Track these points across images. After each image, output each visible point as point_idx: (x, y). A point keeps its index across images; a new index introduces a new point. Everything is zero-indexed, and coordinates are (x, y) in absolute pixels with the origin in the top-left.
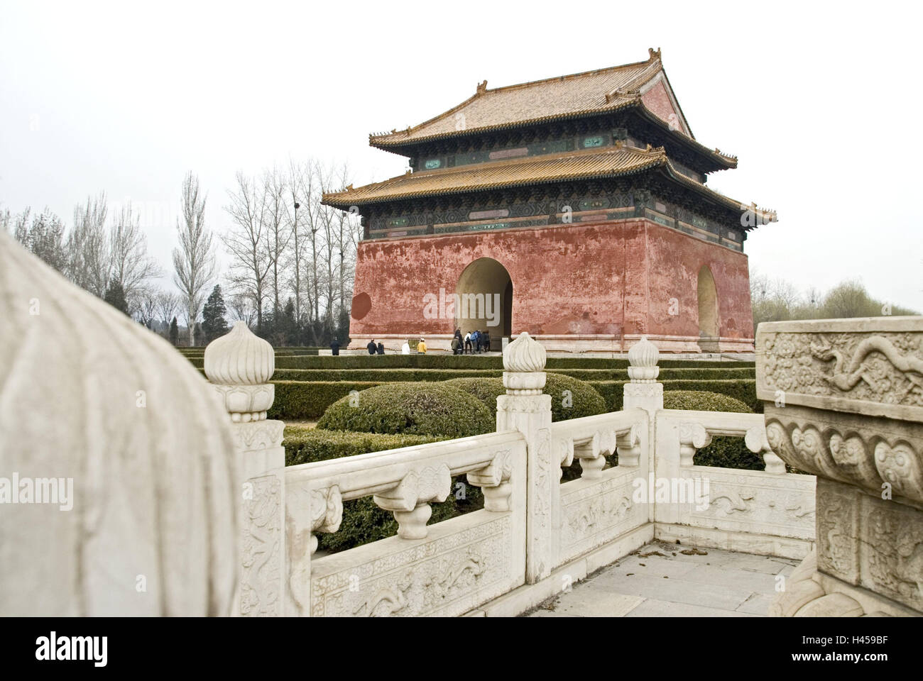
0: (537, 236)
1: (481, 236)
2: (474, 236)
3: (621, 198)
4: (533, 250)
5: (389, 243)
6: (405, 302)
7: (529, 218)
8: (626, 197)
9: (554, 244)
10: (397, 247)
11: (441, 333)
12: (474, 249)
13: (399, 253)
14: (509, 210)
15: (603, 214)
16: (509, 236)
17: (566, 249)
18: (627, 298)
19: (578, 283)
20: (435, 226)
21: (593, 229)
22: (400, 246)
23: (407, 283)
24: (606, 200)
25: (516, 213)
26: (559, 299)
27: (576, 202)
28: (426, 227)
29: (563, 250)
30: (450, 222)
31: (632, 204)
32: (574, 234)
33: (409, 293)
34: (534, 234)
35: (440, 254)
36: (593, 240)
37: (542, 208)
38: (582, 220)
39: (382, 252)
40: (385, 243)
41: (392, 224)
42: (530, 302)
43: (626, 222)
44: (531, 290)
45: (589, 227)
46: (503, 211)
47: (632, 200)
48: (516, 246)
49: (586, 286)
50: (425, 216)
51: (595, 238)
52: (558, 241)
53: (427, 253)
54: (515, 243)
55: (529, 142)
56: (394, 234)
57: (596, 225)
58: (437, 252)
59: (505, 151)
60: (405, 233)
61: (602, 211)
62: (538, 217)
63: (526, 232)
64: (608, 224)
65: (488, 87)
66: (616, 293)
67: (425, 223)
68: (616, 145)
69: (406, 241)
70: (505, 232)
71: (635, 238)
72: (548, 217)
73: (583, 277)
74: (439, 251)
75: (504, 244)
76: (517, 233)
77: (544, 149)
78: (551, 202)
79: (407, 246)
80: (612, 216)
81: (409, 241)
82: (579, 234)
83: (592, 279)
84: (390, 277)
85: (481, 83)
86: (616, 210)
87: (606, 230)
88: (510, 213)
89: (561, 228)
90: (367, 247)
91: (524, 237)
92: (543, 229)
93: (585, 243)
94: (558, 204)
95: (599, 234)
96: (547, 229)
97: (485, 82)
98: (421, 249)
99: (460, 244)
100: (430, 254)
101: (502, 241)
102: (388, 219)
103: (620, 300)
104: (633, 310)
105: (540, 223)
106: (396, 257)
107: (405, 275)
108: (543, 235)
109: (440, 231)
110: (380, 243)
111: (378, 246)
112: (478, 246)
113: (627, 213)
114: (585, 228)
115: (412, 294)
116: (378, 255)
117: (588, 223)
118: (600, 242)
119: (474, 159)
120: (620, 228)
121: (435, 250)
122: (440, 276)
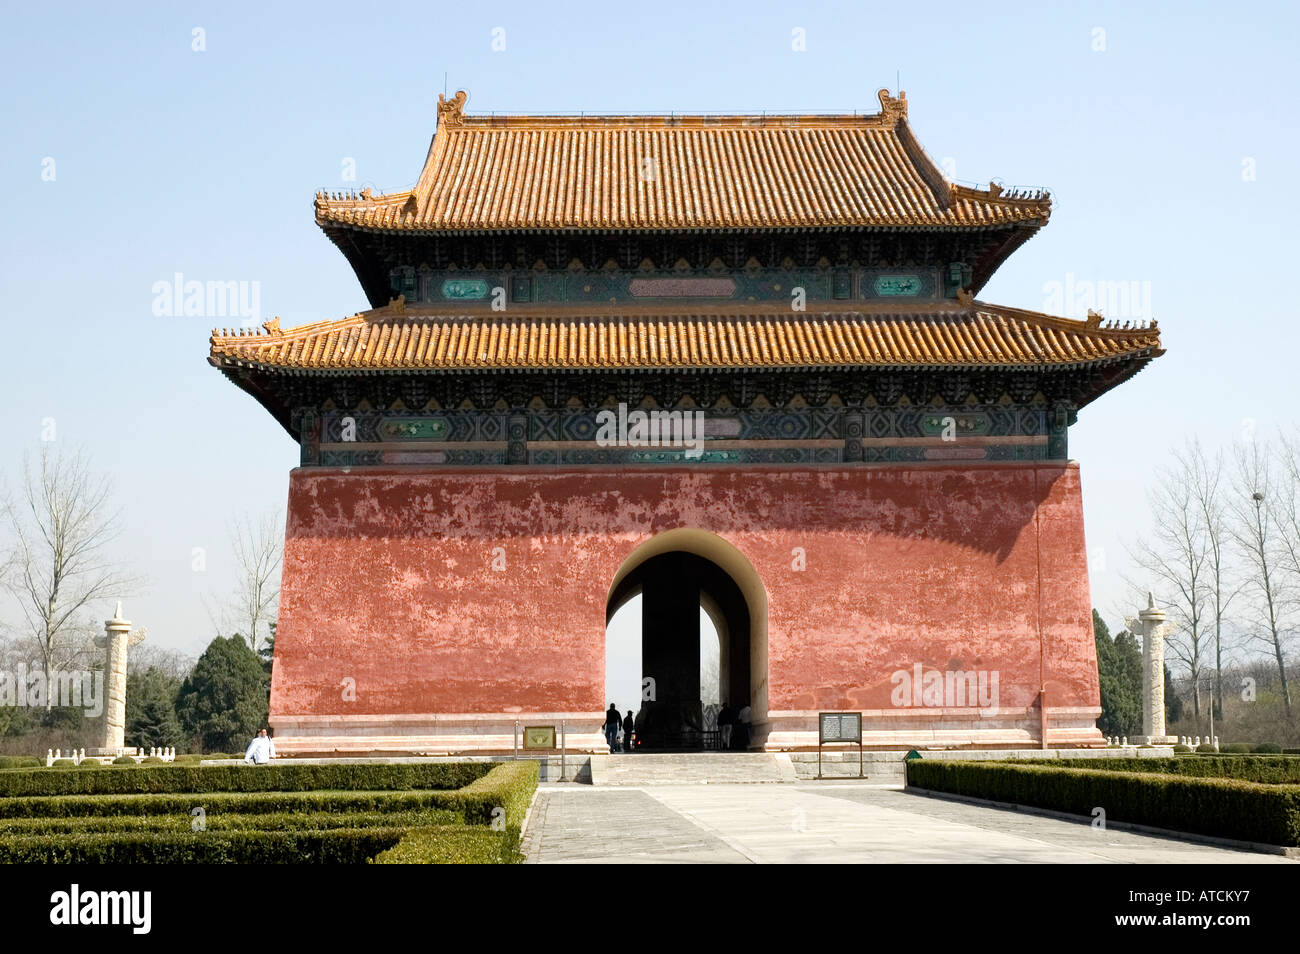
0: (823, 485)
1: (675, 476)
2: (656, 475)
3: (1018, 415)
4: (816, 518)
5: (397, 480)
6: (456, 632)
7: (792, 444)
8: (1030, 415)
9: (867, 505)
10: (422, 491)
11: (571, 710)
12: (655, 505)
13: (430, 507)
14: (741, 421)
15: (975, 445)
16: (752, 482)
17: (899, 518)
18: (1048, 631)
19: (931, 595)
20: (531, 445)
21: (963, 478)
22: (434, 491)
23: (459, 583)
24: (983, 417)
25: (758, 430)
26: (888, 630)
27: (912, 416)
28: (502, 445)
29: (891, 520)
30: (575, 439)
31: (1043, 428)
32: (915, 486)
33: (466, 610)
34: (817, 480)
35: (559, 514)
36: (964, 503)
37: (827, 423)
38: (926, 455)
39: (375, 502)
40: (381, 478)
41: (399, 430)
42: (816, 635)
43: (1035, 468)
44: (815, 609)
45: (954, 474)
46: (725, 422)
47: (1042, 421)
48: (772, 505)
49: (952, 601)
50: (502, 420)
51: (968, 496)
52: (877, 499)
53: (516, 510)
54: (767, 499)
55: (733, 268)
56: (402, 457)
57: (968, 469)
58: (548, 509)
59: (674, 281)
60: (440, 458)
61: (972, 439)
62: (817, 443)
63: (795, 476)
64: (996, 468)
65: (467, 110)
66: (1022, 617)
67: (503, 434)
68: (957, 298)
69: (449, 479)
70: (739, 473)
71: (1059, 503)
72: (841, 443)
73: (943, 582)
74: (555, 506)
75: (738, 498)
76: (773, 477)
77: (777, 288)
78: (849, 411)
79: (454, 489)
80: (996, 452)
81: (462, 480)
82: (930, 488)
83: (963, 585)
84: (404, 568)
85: (450, 96)
86: (1005, 439)
87: (994, 482)
88: (744, 428)
89: (884, 471)
90: (320, 486)
91: (790, 487)
92: (840, 471)
93: (944, 506)
94: (869, 417)
95: (977, 490)
96: (851, 471)
97: (460, 97)
98: (499, 498)
99: (616, 493)
100: (527, 513)
101: (731, 493)
102: (385, 420)
103: (1032, 634)
104: (1066, 654)
105: (822, 455)
106: (420, 518)
107: (451, 563)
108: (839, 484)
109: (546, 458)
110: (369, 478)
111: (361, 484)
112: (668, 501)
113: (1032, 448)
114: (942, 476)
115: (477, 612)
116: (360, 509)
117: (949, 463)
118: (978, 505)
119: (587, 289)
120: (1026, 478)
121: (543, 505)
122: (561, 568)
